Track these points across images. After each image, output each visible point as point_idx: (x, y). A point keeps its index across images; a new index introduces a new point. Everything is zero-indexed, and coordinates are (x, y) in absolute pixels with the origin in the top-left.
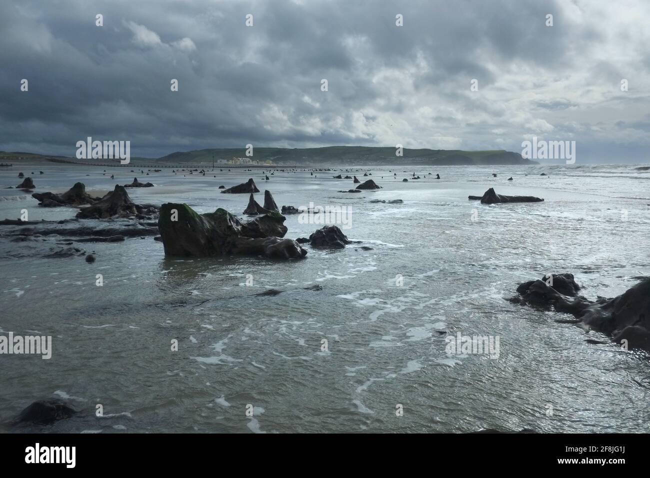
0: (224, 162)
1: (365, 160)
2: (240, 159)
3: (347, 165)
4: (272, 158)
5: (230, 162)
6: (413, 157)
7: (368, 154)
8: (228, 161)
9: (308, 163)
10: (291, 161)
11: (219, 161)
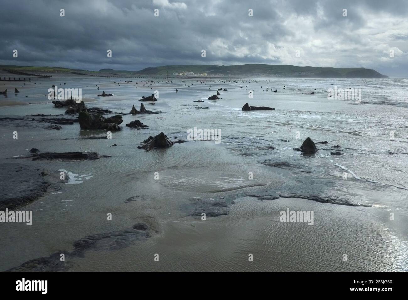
0: (177, 74)
1: (268, 74)
2: (187, 72)
3: (256, 76)
4: (208, 72)
5: (181, 74)
6: (300, 72)
7: (270, 70)
8: (179, 73)
9: (230, 75)
10: (219, 74)
11: (173, 74)
